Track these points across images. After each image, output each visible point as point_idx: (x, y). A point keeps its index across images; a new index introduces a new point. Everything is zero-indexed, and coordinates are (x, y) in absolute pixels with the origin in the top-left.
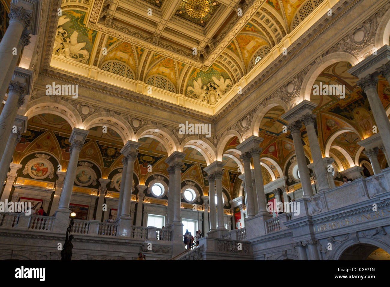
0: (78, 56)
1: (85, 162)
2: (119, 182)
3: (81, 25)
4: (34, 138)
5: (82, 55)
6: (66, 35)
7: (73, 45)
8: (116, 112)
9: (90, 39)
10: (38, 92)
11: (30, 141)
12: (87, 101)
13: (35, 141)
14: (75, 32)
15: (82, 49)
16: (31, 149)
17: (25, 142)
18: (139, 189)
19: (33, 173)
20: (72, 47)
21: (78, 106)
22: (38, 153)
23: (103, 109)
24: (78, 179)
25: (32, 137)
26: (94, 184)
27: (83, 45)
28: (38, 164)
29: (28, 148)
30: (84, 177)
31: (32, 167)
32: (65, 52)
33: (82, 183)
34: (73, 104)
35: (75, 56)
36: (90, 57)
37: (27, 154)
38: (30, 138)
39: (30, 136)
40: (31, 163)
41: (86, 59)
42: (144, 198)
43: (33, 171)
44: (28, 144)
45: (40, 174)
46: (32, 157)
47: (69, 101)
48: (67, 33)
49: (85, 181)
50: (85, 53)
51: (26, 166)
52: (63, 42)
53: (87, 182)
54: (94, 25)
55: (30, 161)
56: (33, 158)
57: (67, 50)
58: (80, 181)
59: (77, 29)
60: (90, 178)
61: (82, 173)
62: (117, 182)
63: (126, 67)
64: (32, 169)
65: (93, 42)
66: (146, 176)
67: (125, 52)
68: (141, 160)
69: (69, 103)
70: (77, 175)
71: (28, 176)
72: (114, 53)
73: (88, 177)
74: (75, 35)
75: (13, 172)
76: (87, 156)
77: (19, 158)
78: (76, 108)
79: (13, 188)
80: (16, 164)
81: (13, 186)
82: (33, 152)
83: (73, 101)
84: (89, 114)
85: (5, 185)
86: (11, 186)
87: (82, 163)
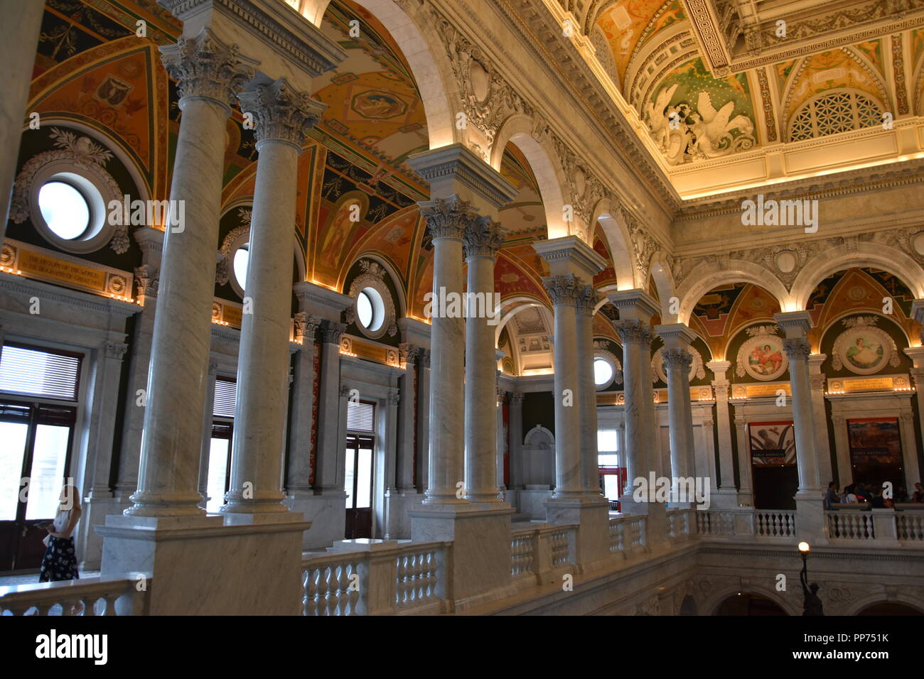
0: (730, 137)
1: (855, 316)
3: (705, 77)
4: (731, 303)
5: (737, 130)
6: (687, 112)
7: (711, 122)
8: (860, 237)
9: (738, 89)
10: (683, 262)
11: (726, 310)
12: (784, 239)
13: (735, 309)
14: (701, 94)
15: (731, 118)
16: (736, 323)
17: (717, 315)
19: (755, 370)
20: (711, 127)
21: (767, 259)
22: (750, 327)
23: (825, 243)
24: (853, 359)
25: (726, 302)
26: (895, 363)
27: (728, 108)
28: (759, 349)
29: (728, 326)
30: (865, 351)
31: (750, 358)
32: (701, 147)
33: (865, 366)
34: (756, 259)
35: (725, 141)
36: (755, 126)
37: (731, 335)
38: (723, 306)
39: (722, 303)
40: (746, 351)
41: (749, 134)
43: (754, 366)
44: (725, 317)
45: (769, 369)
46: (743, 337)
47: (746, 254)
48: (687, 106)
49: (872, 361)
50: (740, 121)
51: (738, 360)
52: (690, 126)
53: (875, 363)
54: (727, 67)
55: (742, 349)
56: (745, 340)
57: (702, 140)
58: (858, 364)
59: (702, 87)
60: (880, 352)
61: (858, 344)
63: (853, 97)
64: (751, 362)
65: (747, 90)
67: (832, 64)
69: (748, 260)
70: (848, 353)
71: (748, 379)
72: (804, 85)
73: (875, 350)
74: (704, 101)
75: (720, 378)
76: (854, 304)
77: (720, 348)
78: (765, 266)
79: (731, 407)
80: (719, 361)
81: (730, 405)
82: (740, 329)
83: (753, 251)
84: (798, 268)
85: (715, 405)
86: (727, 406)
87: (849, 323)
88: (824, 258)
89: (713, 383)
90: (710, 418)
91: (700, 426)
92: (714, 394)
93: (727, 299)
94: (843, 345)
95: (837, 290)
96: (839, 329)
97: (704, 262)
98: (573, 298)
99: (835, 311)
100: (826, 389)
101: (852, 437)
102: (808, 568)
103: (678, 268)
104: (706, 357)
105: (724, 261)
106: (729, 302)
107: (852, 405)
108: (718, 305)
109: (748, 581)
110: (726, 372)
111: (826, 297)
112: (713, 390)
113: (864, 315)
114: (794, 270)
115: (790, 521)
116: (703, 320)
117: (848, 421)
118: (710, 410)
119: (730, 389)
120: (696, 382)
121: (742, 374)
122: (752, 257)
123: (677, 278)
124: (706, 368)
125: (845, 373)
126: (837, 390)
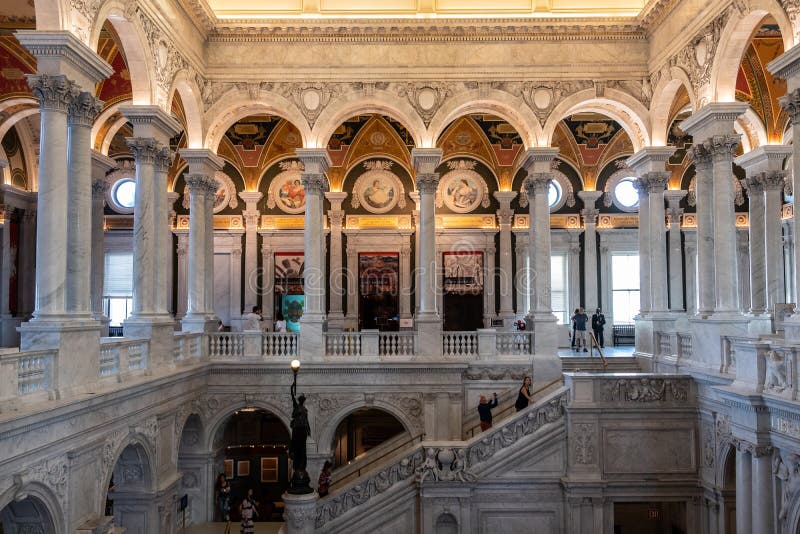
1: (375, 160)
2: (454, 193)
4: (266, 134)
8: (377, 85)
10: (214, 85)
11: (261, 142)
12: (312, 76)
13: (270, 141)
16: (270, 156)
17: (253, 146)
18: (499, 200)
19: (283, 202)
21: (295, 94)
22: (284, 161)
23: (347, 86)
24: (369, 199)
25: (262, 134)
26: (403, 205)
28: (289, 183)
29: (263, 157)
30: (380, 192)
31: (281, 191)
33: (377, 206)
34: (286, 92)
37: (265, 167)
38: (259, 137)
39: (259, 134)
40: (278, 183)
42: (513, 219)
43: (283, 199)
44: (259, 150)
45: (297, 203)
46: (276, 170)
47: (276, 86)
49: (383, 201)
51: (270, 192)
53: (386, 204)
55: (274, 181)
56: (278, 173)
58: (372, 204)
60: (391, 194)
61: (374, 185)
62: (449, 193)
64: (281, 195)
66: (512, 168)
68: (494, 136)
69: (277, 92)
70: (365, 193)
71: (277, 211)
73: (387, 191)
75: (251, 209)
76: (375, 148)
77: (253, 179)
78: (292, 100)
79: (260, 237)
80: (252, 192)
81: (258, 235)
82: (274, 162)
83: (283, 84)
84: (321, 107)
85: (245, 234)
86: (255, 236)
87: (369, 165)
88: (344, 100)
89: (245, 213)
90: (239, 247)
91: (229, 254)
92: (244, 224)
93: (263, 131)
94: (362, 185)
95: (362, 134)
96: (360, 170)
97: (235, 89)
98: (64, 104)
99: (358, 154)
100: (344, 223)
101: (361, 268)
102: (298, 382)
103: (208, 91)
104: (240, 187)
105: (254, 89)
106: (265, 134)
107: (364, 240)
108: (253, 136)
109: (251, 397)
110: (258, 204)
111: (352, 138)
112: (244, 219)
113: (381, 160)
114: (318, 108)
115: (294, 342)
116: (239, 149)
117: (359, 254)
118: (239, 239)
119: (260, 220)
120: (227, 211)
121: (271, 206)
122: (281, 91)
123: (207, 102)
124: (238, 197)
125: (362, 211)
126: (354, 225)
